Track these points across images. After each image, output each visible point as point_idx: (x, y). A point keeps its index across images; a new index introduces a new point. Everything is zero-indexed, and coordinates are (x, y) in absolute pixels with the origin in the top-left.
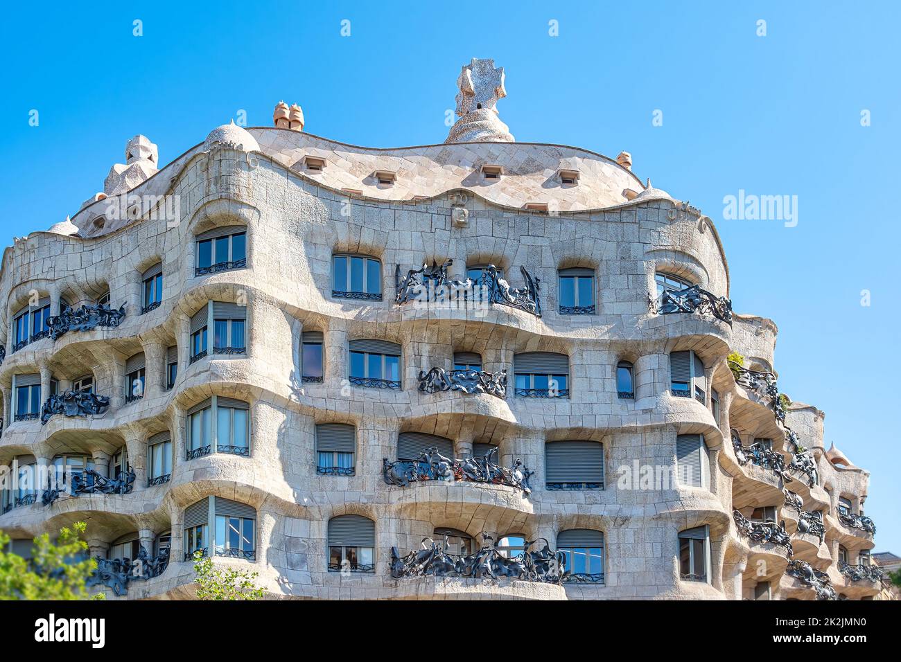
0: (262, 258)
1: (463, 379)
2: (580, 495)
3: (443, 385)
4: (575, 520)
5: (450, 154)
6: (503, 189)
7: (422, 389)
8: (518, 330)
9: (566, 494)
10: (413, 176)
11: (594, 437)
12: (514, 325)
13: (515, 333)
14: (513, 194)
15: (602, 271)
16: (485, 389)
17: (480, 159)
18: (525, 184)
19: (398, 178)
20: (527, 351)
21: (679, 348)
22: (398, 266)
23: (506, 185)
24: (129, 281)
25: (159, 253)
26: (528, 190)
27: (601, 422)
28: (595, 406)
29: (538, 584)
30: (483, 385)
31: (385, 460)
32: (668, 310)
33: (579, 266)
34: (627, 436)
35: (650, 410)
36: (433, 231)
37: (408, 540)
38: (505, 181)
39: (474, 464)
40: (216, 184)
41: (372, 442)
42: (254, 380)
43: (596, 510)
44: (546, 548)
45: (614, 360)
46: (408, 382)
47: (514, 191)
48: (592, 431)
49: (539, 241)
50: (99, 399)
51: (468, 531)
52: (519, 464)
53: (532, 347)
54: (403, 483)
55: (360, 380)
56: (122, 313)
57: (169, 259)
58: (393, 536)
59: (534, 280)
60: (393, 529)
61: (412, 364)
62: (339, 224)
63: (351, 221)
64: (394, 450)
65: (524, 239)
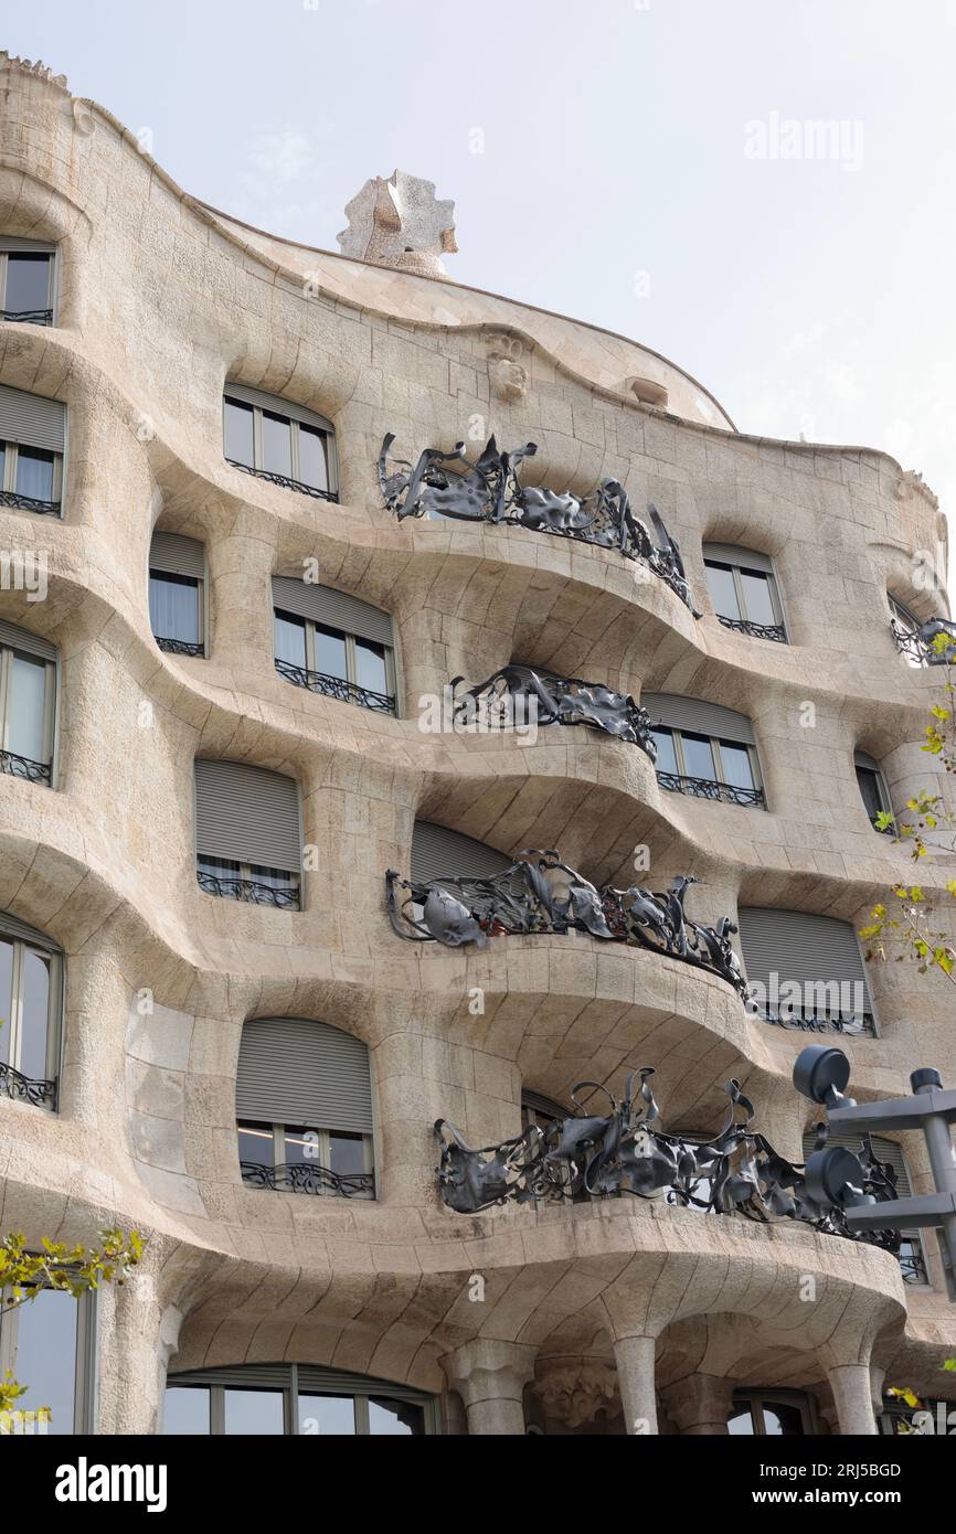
11: (842, 906)
15: (793, 558)
20: (664, 689)
22: (387, 438)
28: (832, 834)
31: (390, 877)
33: (739, 542)
36: (454, 392)
37: (470, 1109)
39: (657, 906)
41: (352, 826)
45: (847, 742)
46: (416, 700)
48: (842, 889)
53: (679, 682)
54: (467, 937)
58: (433, 1087)
60: (431, 1071)
61: (430, 660)
62: (250, 320)
63: (278, 321)
64: (407, 856)
65: (638, 461)
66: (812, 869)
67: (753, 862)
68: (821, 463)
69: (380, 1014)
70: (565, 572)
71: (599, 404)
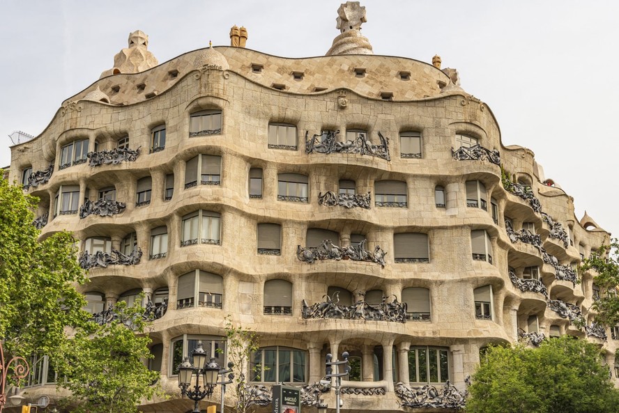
0: (230, 129)
1: (345, 199)
2: (415, 266)
3: (334, 202)
4: (412, 282)
5: (336, 61)
6: (367, 82)
7: (321, 202)
8: (377, 169)
9: (406, 265)
10: (314, 74)
11: (422, 231)
12: (375, 166)
13: (376, 170)
14: (372, 85)
15: (425, 133)
16: (359, 204)
17: (352, 64)
18: (379, 79)
19: (305, 75)
20: (382, 179)
21: (471, 178)
22: (307, 132)
23: (368, 80)
24: (143, 134)
25: (165, 119)
26: (381, 82)
27: (426, 223)
28: (422, 213)
29: (391, 323)
30: (357, 202)
31: (299, 246)
32: (463, 158)
33: (411, 130)
34: (442, 231)
35: (455, 216)
36: (328, 110)
37: (313, 295)
38: (368, 77)
39: (353, 250)
40: (205, 88)
41: (291, 235)
42: (225, 201)
43: (424, 276)
44: (396, 301)
45: (433, 185)
46: (312, 198)
47: (373, 83)
48: (421, 228)
49: (389, 117)
50: (120, 204)
51: (348, 288)
52: (379, 249)
53: (385, 177)
54: (311, 261)
55: (283, 196)
56: (138, 153)
57: (171, 124)
58: (304, 292)
59: (386, 139)
60: (303, 288)
61: (315, 188)
62: (273, 107)
63: (280, 105)
64: (304, 240)
65: (380, 116)
66: (414, 224)
67: (397, 225)
68: (437, 102)
69: (293, 278)
70: (345, 163)
71: (369, 102)
